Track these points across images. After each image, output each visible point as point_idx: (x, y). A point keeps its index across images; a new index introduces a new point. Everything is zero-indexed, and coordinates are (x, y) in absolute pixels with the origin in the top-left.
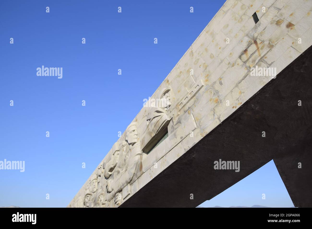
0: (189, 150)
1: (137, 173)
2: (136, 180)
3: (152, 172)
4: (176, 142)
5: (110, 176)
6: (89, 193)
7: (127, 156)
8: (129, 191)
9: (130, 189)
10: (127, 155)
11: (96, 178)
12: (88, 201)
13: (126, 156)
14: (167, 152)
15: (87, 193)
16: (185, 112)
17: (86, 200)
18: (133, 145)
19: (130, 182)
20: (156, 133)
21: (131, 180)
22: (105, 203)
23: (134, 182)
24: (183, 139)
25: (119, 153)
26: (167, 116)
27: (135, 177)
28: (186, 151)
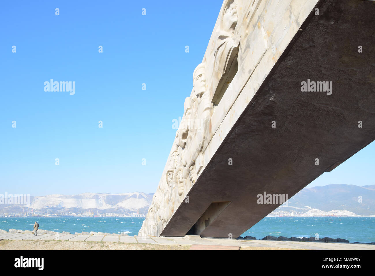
0: (259, 88)
1: (207, 136)
2: (207, 147)
3: (221, 131)
4: (244, 80)
5: (184, 144)
6: (171, 170)
7: (197, 114)
8: (201, 163)
9: (202, 160)
10: (197, 112)
11: (176, 150)
12: (170, 180)
13: (195, 115)
14: (235, 99)
15: (168, 170)
16: (254, 26)
17: (169, 179)
18: (201, 97)
19: (202, 150)
20: (222, 72)
21: (202, 147)
22: (182, 181)
23: (205, 149)
24: (252, 73)
25: (190, 112)
26: (234, 41)
27: (206, 142)
28: (256, 91)
